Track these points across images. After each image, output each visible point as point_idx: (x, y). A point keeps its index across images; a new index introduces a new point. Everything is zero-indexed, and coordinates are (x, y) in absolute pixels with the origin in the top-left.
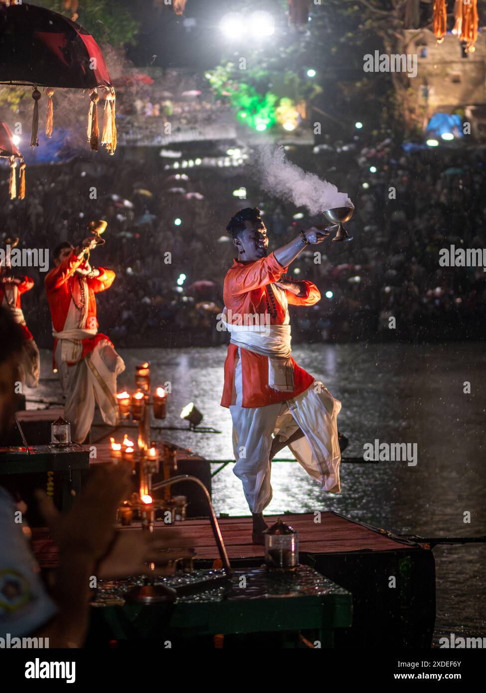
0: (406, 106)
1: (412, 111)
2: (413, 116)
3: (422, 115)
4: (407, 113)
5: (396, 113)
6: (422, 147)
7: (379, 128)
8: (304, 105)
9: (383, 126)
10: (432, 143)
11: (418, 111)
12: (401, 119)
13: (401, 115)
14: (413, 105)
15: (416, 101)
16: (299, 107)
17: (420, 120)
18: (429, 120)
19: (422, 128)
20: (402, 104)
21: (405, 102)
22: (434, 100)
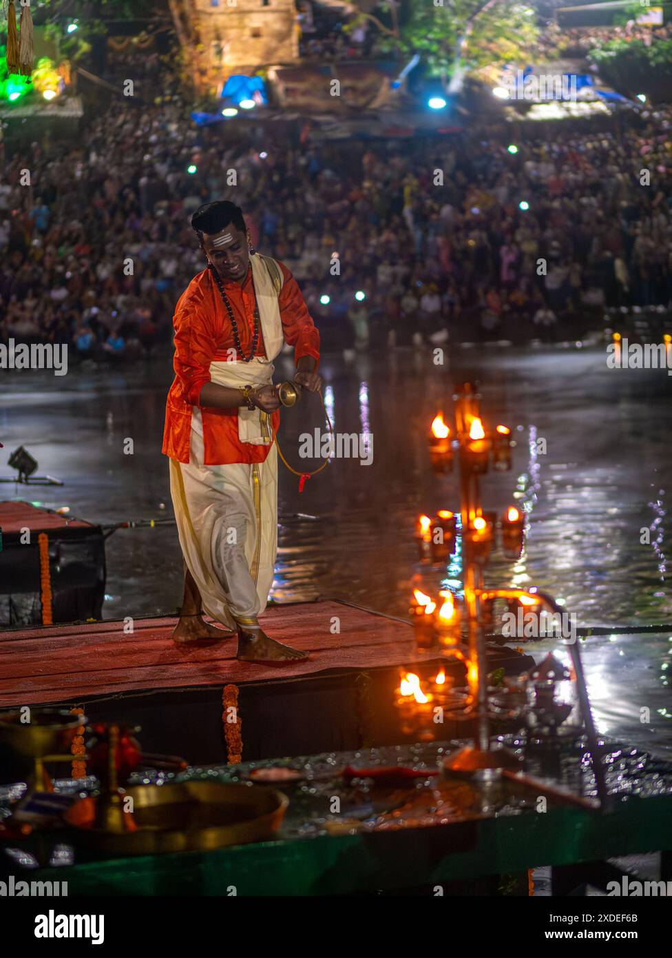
0: (195, 67)
1: (203, 73)
2: (205, 79)
3: (214, 78)
4: (196, 76)
5: (183, 76)
6: (217, 118)
7: (162, 94)
8: (67, 67)
9: (168, 92)
10: (229, 112)
11: (212, 73)
12: (190, 83)
13: (189, 78)
14: (204, 65)
15: (208, 61)
16: (61, 69)
17: (213, 83)
18: (225, 84)
19: (215, 94)
20: (190, 64)
21: (195, 62)
22: (230, 60)
